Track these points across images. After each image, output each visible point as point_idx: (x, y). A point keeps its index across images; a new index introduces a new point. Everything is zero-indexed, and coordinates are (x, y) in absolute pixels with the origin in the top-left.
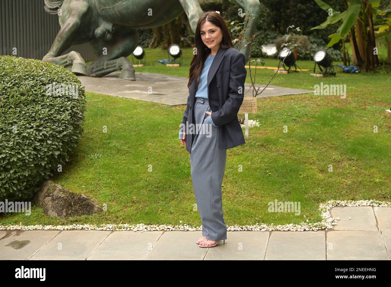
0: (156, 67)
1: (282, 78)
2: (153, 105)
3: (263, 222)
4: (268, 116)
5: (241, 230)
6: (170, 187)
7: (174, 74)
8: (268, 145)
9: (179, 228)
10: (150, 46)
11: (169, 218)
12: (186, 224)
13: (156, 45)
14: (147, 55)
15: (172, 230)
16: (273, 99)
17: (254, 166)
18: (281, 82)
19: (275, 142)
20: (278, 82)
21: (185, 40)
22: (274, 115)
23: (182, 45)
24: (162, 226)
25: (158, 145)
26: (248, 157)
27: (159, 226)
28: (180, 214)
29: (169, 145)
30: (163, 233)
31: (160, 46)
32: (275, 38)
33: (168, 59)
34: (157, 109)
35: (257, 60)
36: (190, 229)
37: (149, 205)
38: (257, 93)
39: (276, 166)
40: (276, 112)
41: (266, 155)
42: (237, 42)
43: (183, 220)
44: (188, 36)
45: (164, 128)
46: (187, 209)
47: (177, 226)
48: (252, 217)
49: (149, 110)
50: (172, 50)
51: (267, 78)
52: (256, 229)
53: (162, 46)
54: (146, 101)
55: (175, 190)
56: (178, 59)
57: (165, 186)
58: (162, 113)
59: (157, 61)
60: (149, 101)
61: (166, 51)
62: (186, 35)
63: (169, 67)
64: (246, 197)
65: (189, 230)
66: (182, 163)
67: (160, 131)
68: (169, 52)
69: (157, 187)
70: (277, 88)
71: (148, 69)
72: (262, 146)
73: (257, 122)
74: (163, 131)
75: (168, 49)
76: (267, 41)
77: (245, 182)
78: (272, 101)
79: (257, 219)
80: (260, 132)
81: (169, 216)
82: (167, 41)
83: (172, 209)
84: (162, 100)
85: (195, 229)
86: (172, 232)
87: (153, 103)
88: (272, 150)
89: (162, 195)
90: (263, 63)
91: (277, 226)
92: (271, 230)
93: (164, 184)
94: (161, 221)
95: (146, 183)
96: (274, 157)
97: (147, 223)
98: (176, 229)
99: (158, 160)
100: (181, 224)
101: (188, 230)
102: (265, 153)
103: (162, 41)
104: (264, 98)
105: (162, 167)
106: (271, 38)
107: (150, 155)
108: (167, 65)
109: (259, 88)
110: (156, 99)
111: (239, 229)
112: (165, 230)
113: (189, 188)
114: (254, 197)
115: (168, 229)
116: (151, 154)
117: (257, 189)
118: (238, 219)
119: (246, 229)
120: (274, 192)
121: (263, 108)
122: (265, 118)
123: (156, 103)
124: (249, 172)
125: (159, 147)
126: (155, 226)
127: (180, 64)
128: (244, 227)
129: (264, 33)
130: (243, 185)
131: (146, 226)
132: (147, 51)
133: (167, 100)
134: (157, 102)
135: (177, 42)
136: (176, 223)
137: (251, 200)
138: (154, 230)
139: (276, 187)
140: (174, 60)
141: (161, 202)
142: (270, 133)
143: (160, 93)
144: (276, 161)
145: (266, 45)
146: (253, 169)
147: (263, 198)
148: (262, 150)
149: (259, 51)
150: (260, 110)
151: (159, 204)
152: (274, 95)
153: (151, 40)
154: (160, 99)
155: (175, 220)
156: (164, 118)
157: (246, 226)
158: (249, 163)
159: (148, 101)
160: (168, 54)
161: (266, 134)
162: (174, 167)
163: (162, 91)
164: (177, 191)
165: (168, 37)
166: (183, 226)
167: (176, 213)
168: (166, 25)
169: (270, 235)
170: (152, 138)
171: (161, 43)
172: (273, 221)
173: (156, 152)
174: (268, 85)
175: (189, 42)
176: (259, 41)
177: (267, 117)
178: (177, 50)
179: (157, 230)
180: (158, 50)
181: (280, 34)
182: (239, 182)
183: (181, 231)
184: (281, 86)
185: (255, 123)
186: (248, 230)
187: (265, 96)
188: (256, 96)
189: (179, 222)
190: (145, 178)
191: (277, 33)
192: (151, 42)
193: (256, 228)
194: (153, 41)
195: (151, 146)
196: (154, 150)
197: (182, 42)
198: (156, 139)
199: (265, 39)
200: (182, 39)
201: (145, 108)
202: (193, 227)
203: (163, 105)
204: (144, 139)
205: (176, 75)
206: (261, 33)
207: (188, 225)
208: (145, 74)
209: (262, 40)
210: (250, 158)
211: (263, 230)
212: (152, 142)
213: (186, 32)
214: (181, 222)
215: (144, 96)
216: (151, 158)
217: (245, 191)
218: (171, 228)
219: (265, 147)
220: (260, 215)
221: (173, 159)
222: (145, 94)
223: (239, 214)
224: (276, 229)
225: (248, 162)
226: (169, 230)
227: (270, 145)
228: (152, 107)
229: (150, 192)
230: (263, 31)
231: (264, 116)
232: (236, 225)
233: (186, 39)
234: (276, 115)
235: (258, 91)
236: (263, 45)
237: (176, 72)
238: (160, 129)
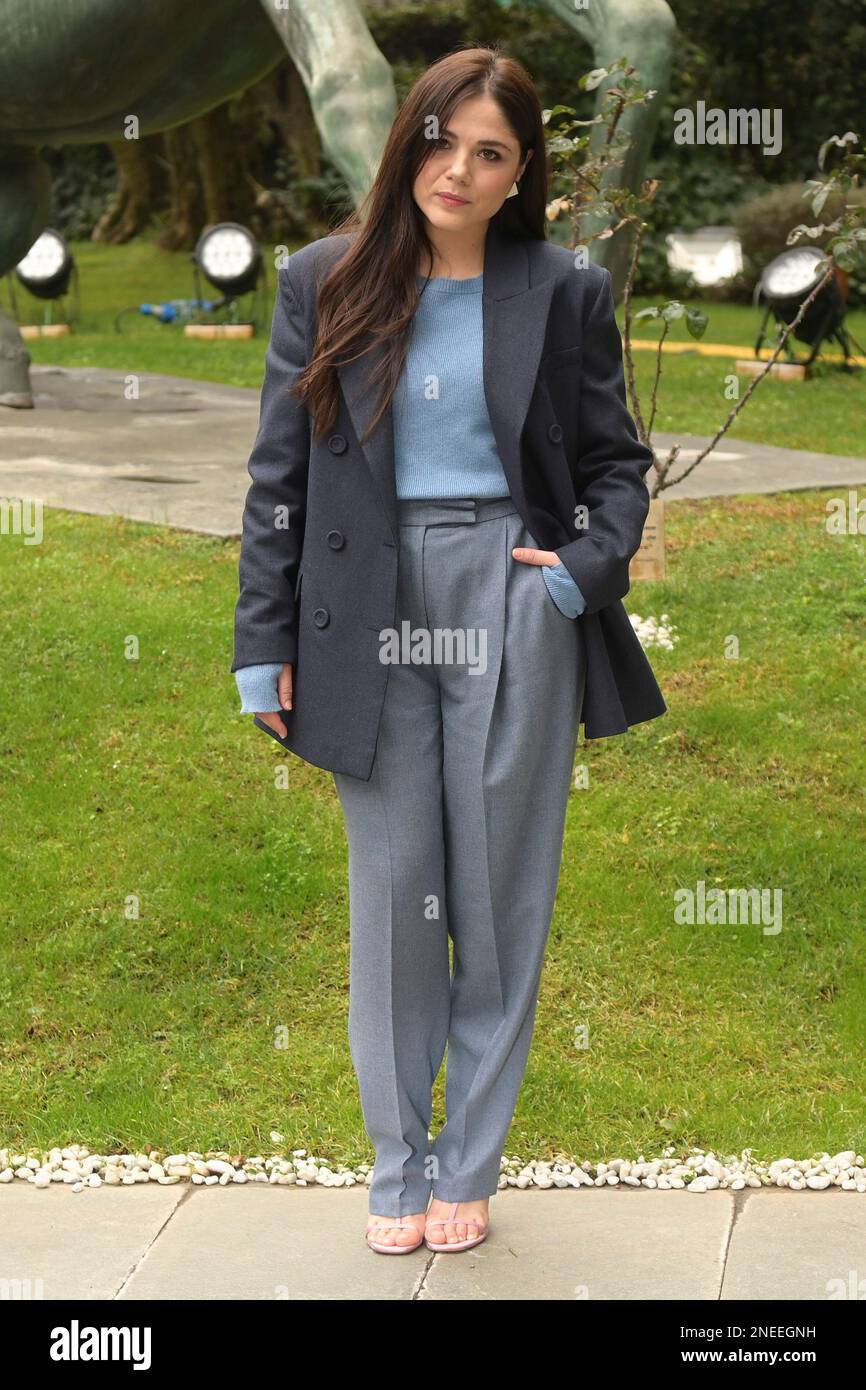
0: (133, 337)
1: (777, 403)
2: (129, 533)
3: (698, 1144)
4: (717, 594)
5: (589, 1181)
6: (219, 958)
7: (226, 377)
8: (719, 748)
9: (269, 1173)
10: (97, 233)
11: (214, 1117)
12: (302, 1153)
13: (129, 227)
14: (84, 279)
15: (230, 1182)
16: (739, 511)
17: (647, 853)
18: (772, 420)
19: (755, 731)
20: (756, 420)
21: (275, 203)
22: (745, 594)
23: (265, 232)
24: (180, 1158)
25: (155, 742)
26: (616, 804)
27: (167, 1161)
28: (268, 1100)
29: (211, 740)
30: (185, 1197)
31: (149, 232)
32: (732, 197)
33: (194, 302)
34: (147, 555)
35: (666, 311)
36: (324, 1176)
37: (110, 1048)
38: (662, 477)
39: (760, 855)
40: (759, 577)
41: (709, 795)
42: (561, 216)
43: (288, 1127)
44: (293, 185)
45: (188, 654)
46: (307, 1070)
47: (259, 1160)
48: (642, 1115)
49: (107, 562)
50: (216, 254)
51: (703, 402)
52: (663, 1177)
53: (158, 233)
54: (92, 511)
55: (243, 976)
56: (246, 301)
57: (195, 952)
58: (174, 576)
59: (135, 310)
60: (109, 513)
61: (183, 257)
62: (280, 175)
63: (197, 338)
64: (610, 1011)
65: (319, 1179)
66: (279, 833)
67: (163, 671)
68: (197, 263)
69: (154, 959)
70: (755, 450)
71: (91, 351)
72: (689, 748)
73: (660, 625)
74: (181, 666)
75: (192, 248)
76: (695, 214)
77: (601, 934)
78: (736, 517)
79: (668, 1127)
80: (676, 677)
81: (214, 1109)
82: (185, 205)
83: (229, 1074)
84: (173, 509)
85: (348, 1177)
86: (233, 1189)
87: (129, 522)
88: (738, 769)
89: (180, 996)
90: (696, 324)
91: (770, 1162)
92: (739, 1185)
93: (191, 944)
94: (176, 1134)
95: (98, 936)
96: (750, 808)
97: (101, 1145)
98: (251, 1177)
99: (156, 818)
100: (276, 1148)
101: (312, 1184)
102: (702, 785)
103: (163, 206)
104: (693, 503)
105: (177, 853)
106: (715, 199)
107: (117, 790)
108: (191, 330)
109: (674, 451)
110: (141, 502)
111: (579, 1176)
112: (197, 1179)
113: (317, 965)
114: (650, 1010)
115: (212, 1173)
116: (123, 786)
117: (664, 973)
118: (568, 1129)
119: (613, 1180)
120: (750, 989)
121: (690, 552)
122: (702, 606)
123: (139, 524)
124: (623, 884)
125: (159, 748)
126: (142, 1160)
127: (253, 324)
128: (600, 1167)
129: (680, 173)
130: (592, 952)
131: (95, 1160)
132: (85, 257)
133: (201, 509)
134: (146, 519)
135: (237, 214)
136: (253, 1144)
137: (636, 1028)
138: (137, 1182)
139: (763, 965)
140: (227, 303)
141: (175, 1036)
142: (727, 685)
143: (163, 473)
144: (760, 829)
145: (689, 231)
146: (641, 867)
147: (696, 1019)
148: (687, 771)
149: (652, 261)
150: (673, 562)
151: (165, 1045)
152: (741, 491)
153: (105, 203)
154: (163, 502)
155: (248, 1129)
156: (187, 602)
157: (612, 1163)
158: (624, 838)
159: (102, 512)
160: (196, 273)
161: (709, 687)
162: (241, 855)
163: (171, 463)
164: (253, 979)
165: (191, 186)
166: (288, 1158)
167: (253, 1090)
168: (183, 131)
169: (737, 1209)
170: (124, 704)
171: (157, 218)
172: (753, 1139)
173: (145, 778)
174: (719, 435)
175: (300, 215)
176: (656, 212)
177: (711, 599)
178: (239, 254)
179: (155, 1181)
180: (141, 252)
181: (761, 182)
182: (575, 937)
183: (276, 1184)
184: (777, 445)
185: (653, 630)
186: (622, 1183)
187: (697, 494)
188: (661, 494)
189: (268, 1140)
190: (92, 910)
191: (741, 174)
192: (104, 212)
193: (661, 1171)
194: (112, 208)
195: (120, 744)
196: (135, 768)
197: (263, 212)
198: (145, 712)
199: (684, 200)
200: (263, 197)
201: (86, 550)
202: (341, 1168)
203: (178, 536)
204: (85, 710)
205: (235, 379)
206: (666, 170)
207: (316, 1154)
208: (82, 373)
209: (668, 206)
210: (627, 809)
211: (699, 1184)
212: (127, 725)
213: (281, 162)
214: (276, 1137)
215: (82, 486)
216: (122, 808)
217: (605, 983)
218: (228, 1170)
219: (702, 756)
220: (681, 1103)
221: (234, 816)
222: (85, 479)
223: (577, 1098)
224: (766, 1180)
225: (619, 831)
226: (214, 1179)
227: (731, 744)
228: (123, 545)
229: (117, 981)
230: (676, 165)
231: (699, 596)
232: (560, 1158)
233: (283, 196)
234: (759, 593)
235: (672, 469)
236: (671, 232)
237: (239, 367)
238: (168, 658)
